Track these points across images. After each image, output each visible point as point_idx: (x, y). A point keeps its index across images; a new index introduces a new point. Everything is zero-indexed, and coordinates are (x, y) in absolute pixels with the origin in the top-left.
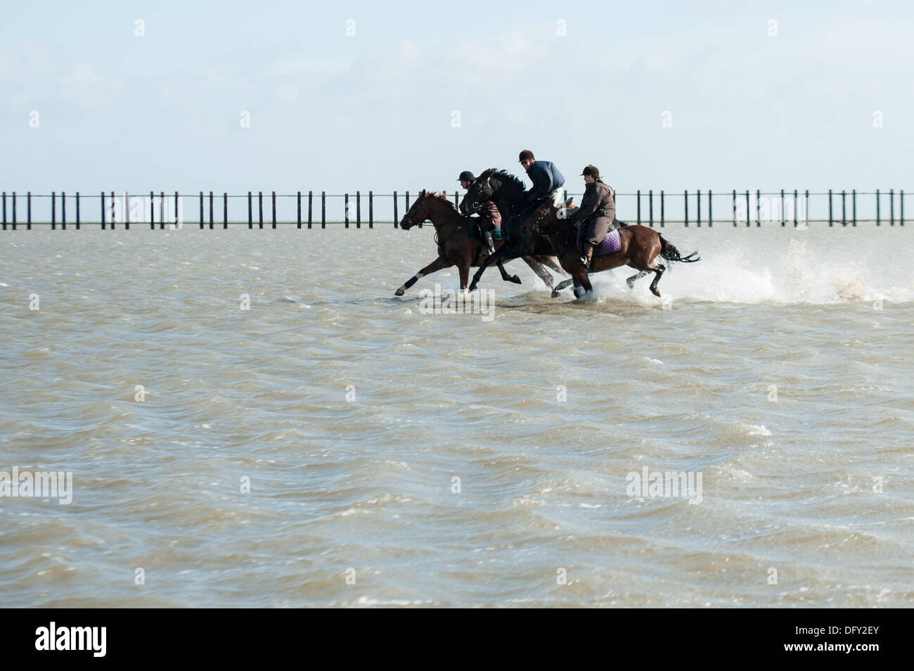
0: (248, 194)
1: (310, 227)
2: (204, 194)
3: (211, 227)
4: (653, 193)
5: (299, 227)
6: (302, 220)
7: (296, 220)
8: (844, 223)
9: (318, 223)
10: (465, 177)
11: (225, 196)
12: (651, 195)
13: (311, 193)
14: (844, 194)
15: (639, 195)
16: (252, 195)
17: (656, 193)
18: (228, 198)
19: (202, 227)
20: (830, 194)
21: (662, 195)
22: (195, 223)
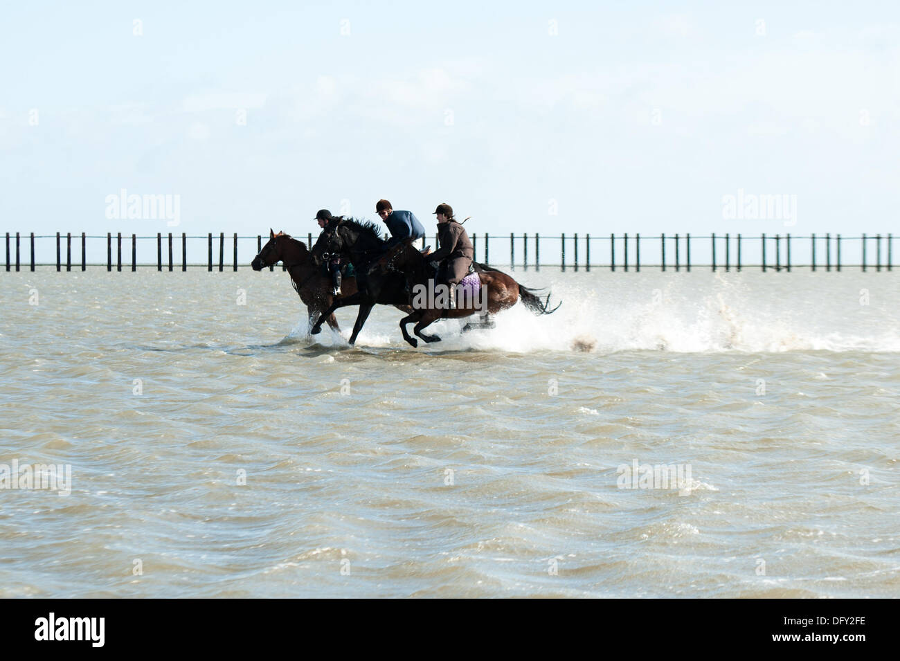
0: (157, 236)
1: (221, 270)
2: (112, 236)
3: (119, 269)
4: (578, 236)
5: (210, 269)
6: (213, 263)
7: (207, 263)
8: (778, 268)
9: (229, 266)
10: (323, 216)
11: (134, 237)
12: (576, 238)
13: (222, 234)
14: (777, 238)
15: (563, 238)
16: (162, 236)
17: (582, 236)
18: (137, 240)
19: (109, 269)
20: (764, 238)
21: (588, 238)
22: (103, 265)
